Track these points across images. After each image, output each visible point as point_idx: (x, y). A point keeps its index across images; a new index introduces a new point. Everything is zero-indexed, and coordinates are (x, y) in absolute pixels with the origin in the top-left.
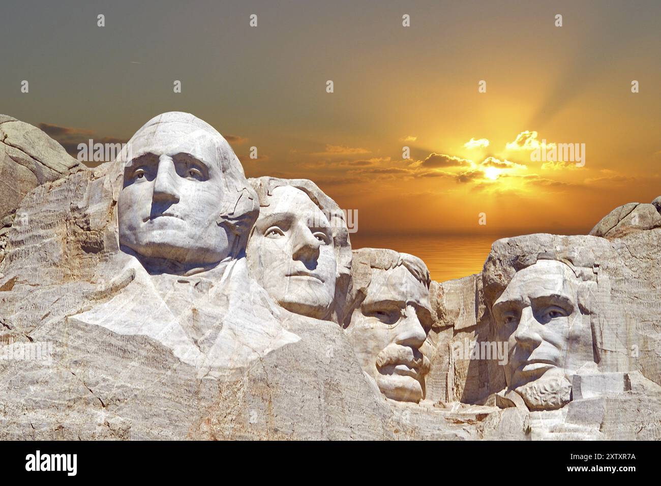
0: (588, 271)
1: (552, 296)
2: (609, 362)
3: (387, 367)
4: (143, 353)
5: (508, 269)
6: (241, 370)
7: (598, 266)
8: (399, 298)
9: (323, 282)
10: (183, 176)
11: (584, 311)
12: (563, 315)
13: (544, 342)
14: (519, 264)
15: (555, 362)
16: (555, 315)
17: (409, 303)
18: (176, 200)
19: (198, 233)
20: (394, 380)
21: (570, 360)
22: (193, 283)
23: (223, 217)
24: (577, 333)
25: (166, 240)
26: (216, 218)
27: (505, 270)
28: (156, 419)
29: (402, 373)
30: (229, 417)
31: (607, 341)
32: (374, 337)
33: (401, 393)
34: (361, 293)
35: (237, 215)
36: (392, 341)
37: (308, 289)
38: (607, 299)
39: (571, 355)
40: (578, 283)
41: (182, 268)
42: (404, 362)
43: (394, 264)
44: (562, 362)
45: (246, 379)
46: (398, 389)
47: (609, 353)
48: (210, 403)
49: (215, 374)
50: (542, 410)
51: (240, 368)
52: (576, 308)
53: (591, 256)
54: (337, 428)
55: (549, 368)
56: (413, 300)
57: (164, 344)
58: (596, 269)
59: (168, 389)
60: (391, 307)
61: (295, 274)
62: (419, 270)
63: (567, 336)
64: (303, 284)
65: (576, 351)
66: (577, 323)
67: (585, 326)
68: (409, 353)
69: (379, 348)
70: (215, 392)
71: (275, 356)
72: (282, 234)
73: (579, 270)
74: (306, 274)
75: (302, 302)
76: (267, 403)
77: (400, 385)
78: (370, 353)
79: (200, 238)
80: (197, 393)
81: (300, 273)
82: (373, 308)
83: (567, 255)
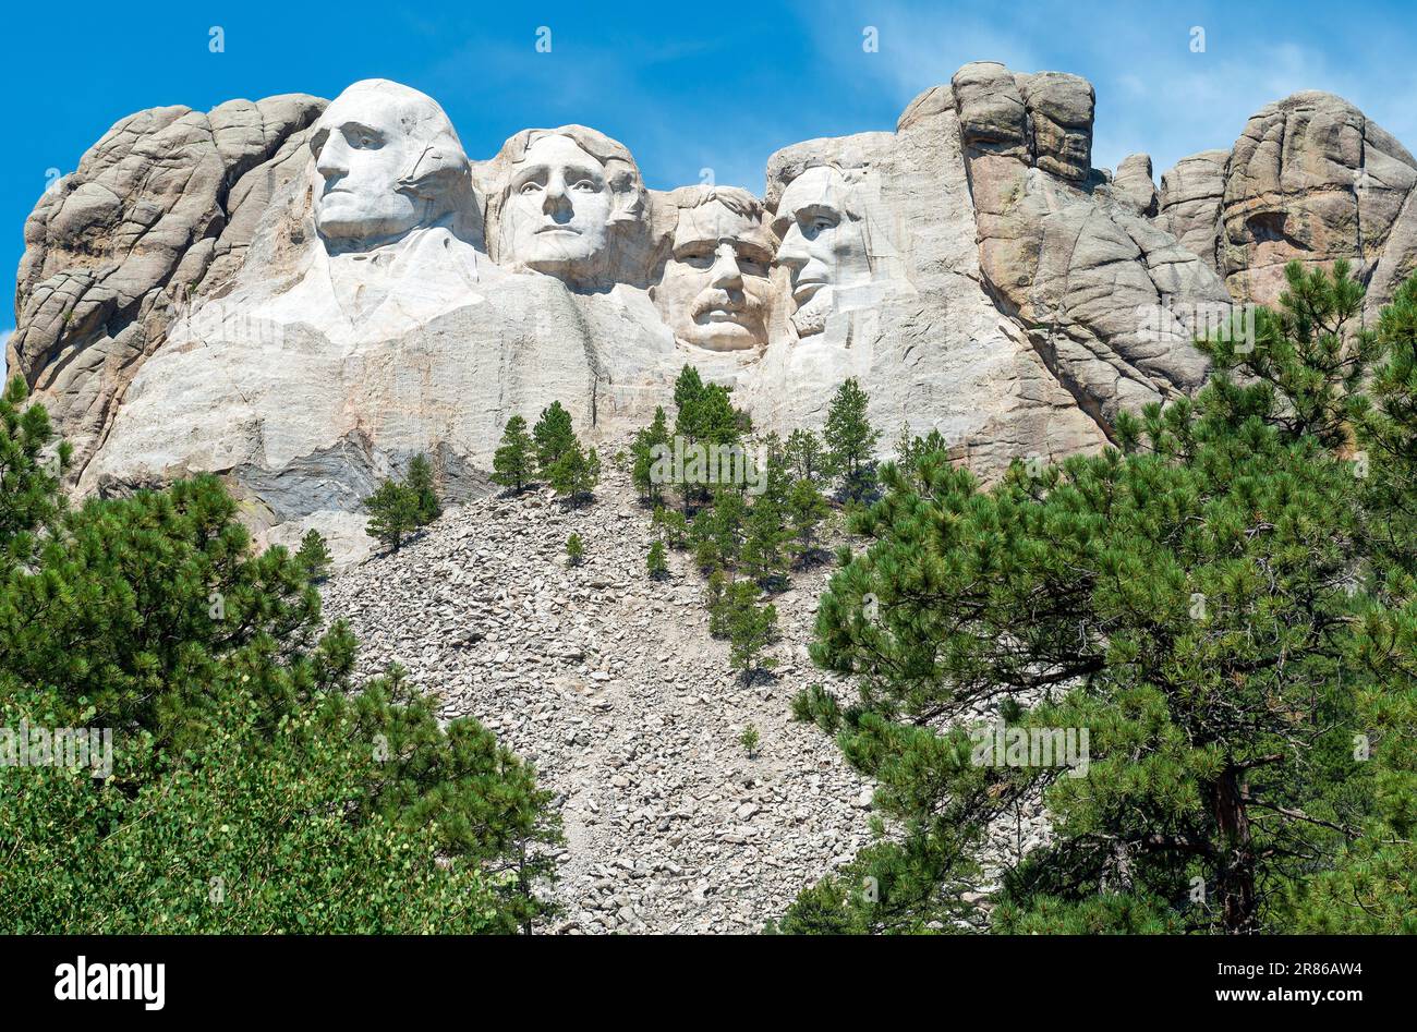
0: (857, 172)
1: (811, 207)
2: (880, 270)
3: (702, 315)
4: (300, 340)
5: (777, 184)
6: (392, 343)
7: (867, 165)
8: (708, 237)
9: (580, 233)
10: (357, 147)
11: (854, 218)
12: (830, 226)
13: (812, 260)
14: (786, 177)
15: (824, 280)
16: (822, 226)
17: (722, 241)
18: (344, 174)
19: (369, 205)
20: (712, 328)
21: (843, 275)
22: (370, 258)
23: (401, 183)
24: (844, 243)
25: (334, 217)
26: (393, 184)
27: (775, 187)
28: (294, 408)
29: (718, 319)
30: (374, 395)
31: (879, 247)
32: (686, 284)
33: (720, 342)
34: (668, 238)
35: (416, 178)
36: (707, 285)
37: (555, 244)
38: (876, 200)
39: (843, 269)
40: (847, 187)
41: (363, 244)
42: (719, 307)
43: (702, 200)
44: (832, 279)
45: (399, 351)
46: (715, 337)
47: (879, 260)
48: (352, 383)
49: (361, 351)
50: (809, 335)
51: (390, 341)
52: (844, 216)
53: (860, 154)
54: (527, 390)
55: (818, 288)
56: (728, 236)
57: (317, 327)
58: (865, 169)
59: (312, 375)
60: (702, 248)
61: (543, 231)
62: (735, 202)
63: (833, 248)
64: (550, 239)
65: (849, 263)
66: (845, 233)
67: (856, 233)
68: (723, 296)
69: (692, 295)
70: (359, 370)
71: (441, 322)
72: (539, 190)
73: (847, 173)
74: (555, 228)
75: (547, 259)
76: (424, 374)
77: (716, 333)
78: (683, 303)
79: (372, 209)
80: (341, 373)
81: (547, 228)
82: (683, 252)
83: (835, 158)
